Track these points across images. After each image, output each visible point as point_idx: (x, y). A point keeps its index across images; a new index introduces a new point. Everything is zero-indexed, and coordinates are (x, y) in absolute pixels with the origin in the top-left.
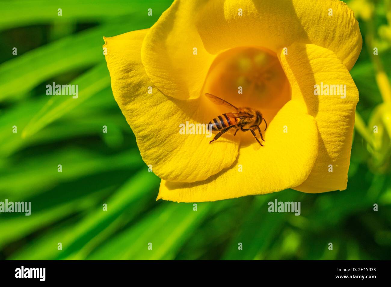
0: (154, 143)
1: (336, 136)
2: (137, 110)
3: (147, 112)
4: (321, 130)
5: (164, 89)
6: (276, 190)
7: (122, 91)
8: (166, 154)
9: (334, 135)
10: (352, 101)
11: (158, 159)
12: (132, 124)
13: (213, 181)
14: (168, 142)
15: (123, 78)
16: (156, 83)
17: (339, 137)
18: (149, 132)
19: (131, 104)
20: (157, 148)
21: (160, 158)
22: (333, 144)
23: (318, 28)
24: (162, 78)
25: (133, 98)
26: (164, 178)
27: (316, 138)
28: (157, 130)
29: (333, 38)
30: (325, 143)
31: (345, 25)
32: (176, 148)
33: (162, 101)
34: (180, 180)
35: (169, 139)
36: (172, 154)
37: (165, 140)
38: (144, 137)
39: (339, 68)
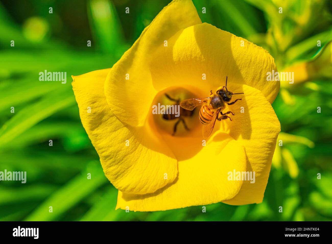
0: (114, 162)
1: (261, 159)
2: (101, 135)
3: (108, 136)
4: (248, 154)
5: (121, 116)
6: (214, 201)
7: (88, 119)
8: (123, 171)
9: (259, 159)
10: (276, 131)
11: (117, 175)
12: (97, 146)
13: (160, 194)
14: (124, 161)
16: (115, 111)
17: (263, 160)
18: (109, 153)
19: (96, 130)
20: (116, 166)
21: (119, 174)
22: (257, 166)
23: (248, 70)
24: (120, 107)
25: (97, 125)
26: (121, 191)
27: (245, 160)
28: (116, 151)
29: (260, 78)
30: (252, 165)
31: (269, 69)
32: (131, 166)
33: (119, 128)
34: (135, 192)
35: (125, 159)
36: (127, 171)
37: (122, 160)
38: (106, 157)
39: (266, 104)
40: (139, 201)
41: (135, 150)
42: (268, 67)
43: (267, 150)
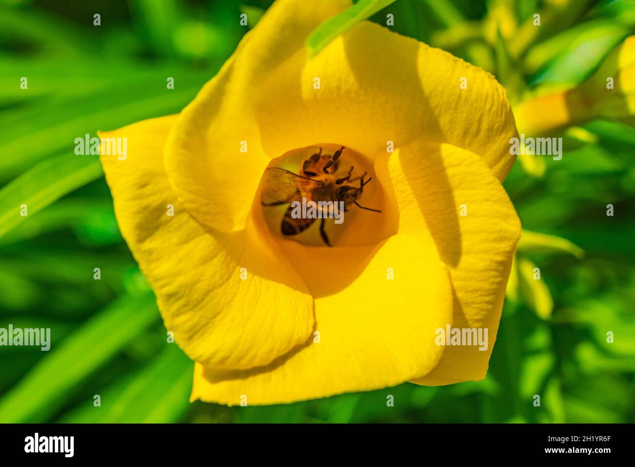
0: (186, 305)
1: (481, 293)
2: (158, 251)
3: (173, 253)
4: (457, 284)
5: (199, 212)
8: (205, 323)
9: (479, 293)
11: (192, 332)
13: (280, 368)
14: (206, 303)
15: (134, 198)
16: (187, 203)
17: (486, 296)
19: (148, 240)
20: (190, 312)
21: (196, 329)
22: (475, 308)
23: (455, 115)
24: (197, 194)
25: (150, 231)
26: (202, 363)
27: (449, 298)
28: (190, 284)
29: (478, 132)
30: (463, 306)
31: (497, 111)
32: (219, 313)
33: (195, 236)
34: (229, 365)
35: (208, 298)
36: (213, 323)
37: (202, 301)
38: (170, 296)
39: (491, 183)
40: (236, 383)
41: (228, 279)
42: (494, 109)
43: (495, 277)
